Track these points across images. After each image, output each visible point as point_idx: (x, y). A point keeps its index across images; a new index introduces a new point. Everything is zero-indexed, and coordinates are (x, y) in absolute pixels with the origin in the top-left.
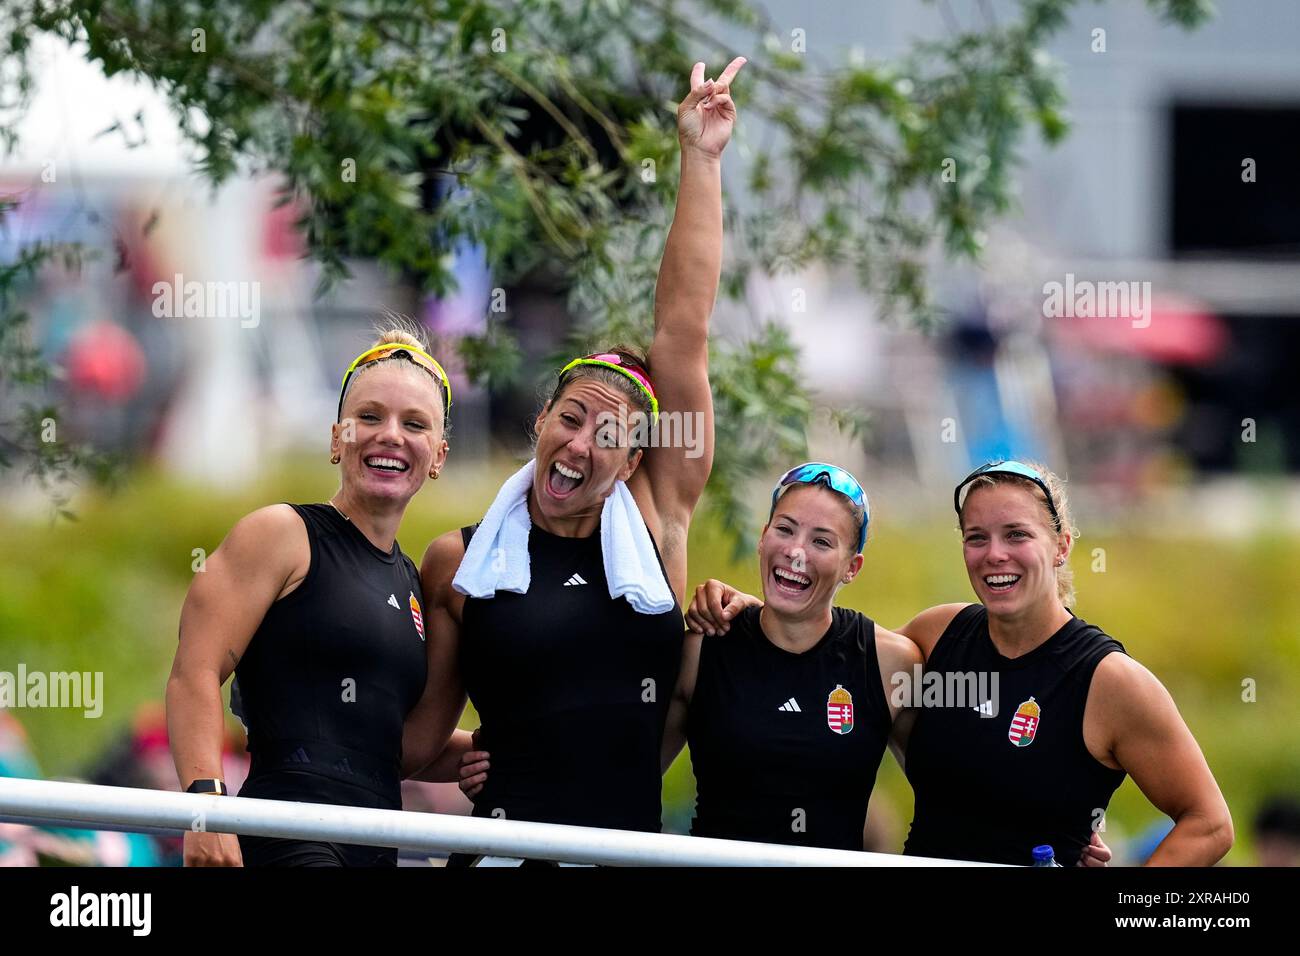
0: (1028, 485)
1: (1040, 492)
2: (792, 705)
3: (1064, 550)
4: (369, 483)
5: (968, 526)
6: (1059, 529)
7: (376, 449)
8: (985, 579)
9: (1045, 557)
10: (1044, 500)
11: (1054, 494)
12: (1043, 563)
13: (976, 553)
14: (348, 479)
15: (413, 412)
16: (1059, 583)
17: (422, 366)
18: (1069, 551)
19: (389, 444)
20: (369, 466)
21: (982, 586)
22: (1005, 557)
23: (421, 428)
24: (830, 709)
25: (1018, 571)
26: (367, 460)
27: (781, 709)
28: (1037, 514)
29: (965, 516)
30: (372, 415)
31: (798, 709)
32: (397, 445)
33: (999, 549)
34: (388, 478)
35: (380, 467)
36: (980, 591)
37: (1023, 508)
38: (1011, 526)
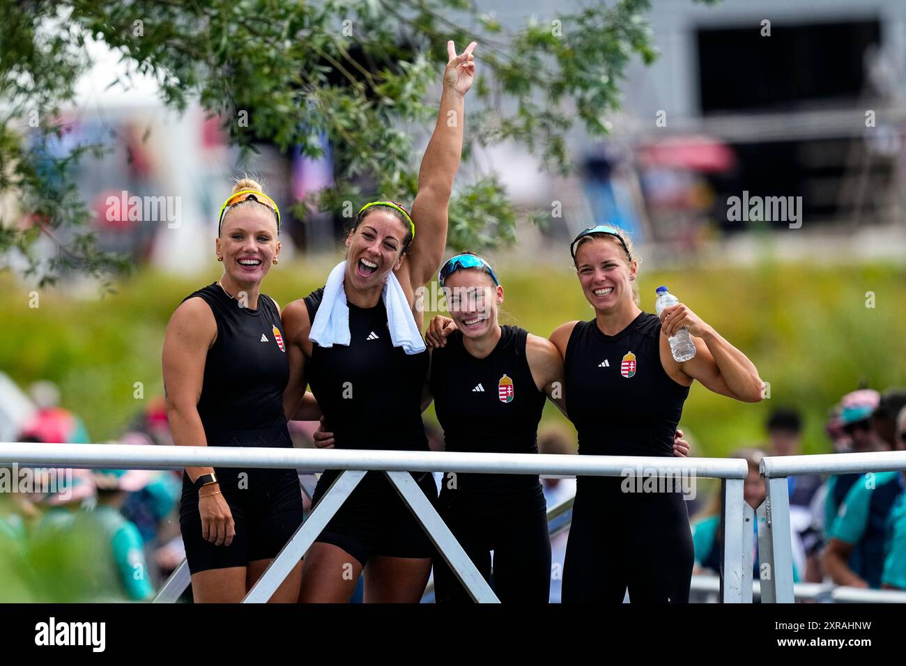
0: (611, 238)
1: (619, 241)
2: (480, 388)
3: (634, 271)
4: (240, 274)
5: (581, 265)
6: (630, 259)
7: (243, 255)
8: (594, 292)
9: (625, 275)
10: (621, 245)
11: (626, 241)
12: (624, 278)
13: (586, 278)
14: (228, 271)
15: (262, 232)
16: (633, 291)
17: (264, 204)
18: (637, 271)
19: (250, 253)
20: (240, 264)
21: (592, 296)
22: (604, 279)
23: (266, 240)
24: (500, 389)
25: (612, 286)
26: (238, 261)
27: (474, 390)
28: (618, 253)
29: (579, 259)
30: (239, 235)
31: (483, 390)
32: (255, 252)
33: (600, 275)
34: (251, 271)
35: (246, 265)
36: (592, 300)
37: (610, 250)
38: (606, 262)
